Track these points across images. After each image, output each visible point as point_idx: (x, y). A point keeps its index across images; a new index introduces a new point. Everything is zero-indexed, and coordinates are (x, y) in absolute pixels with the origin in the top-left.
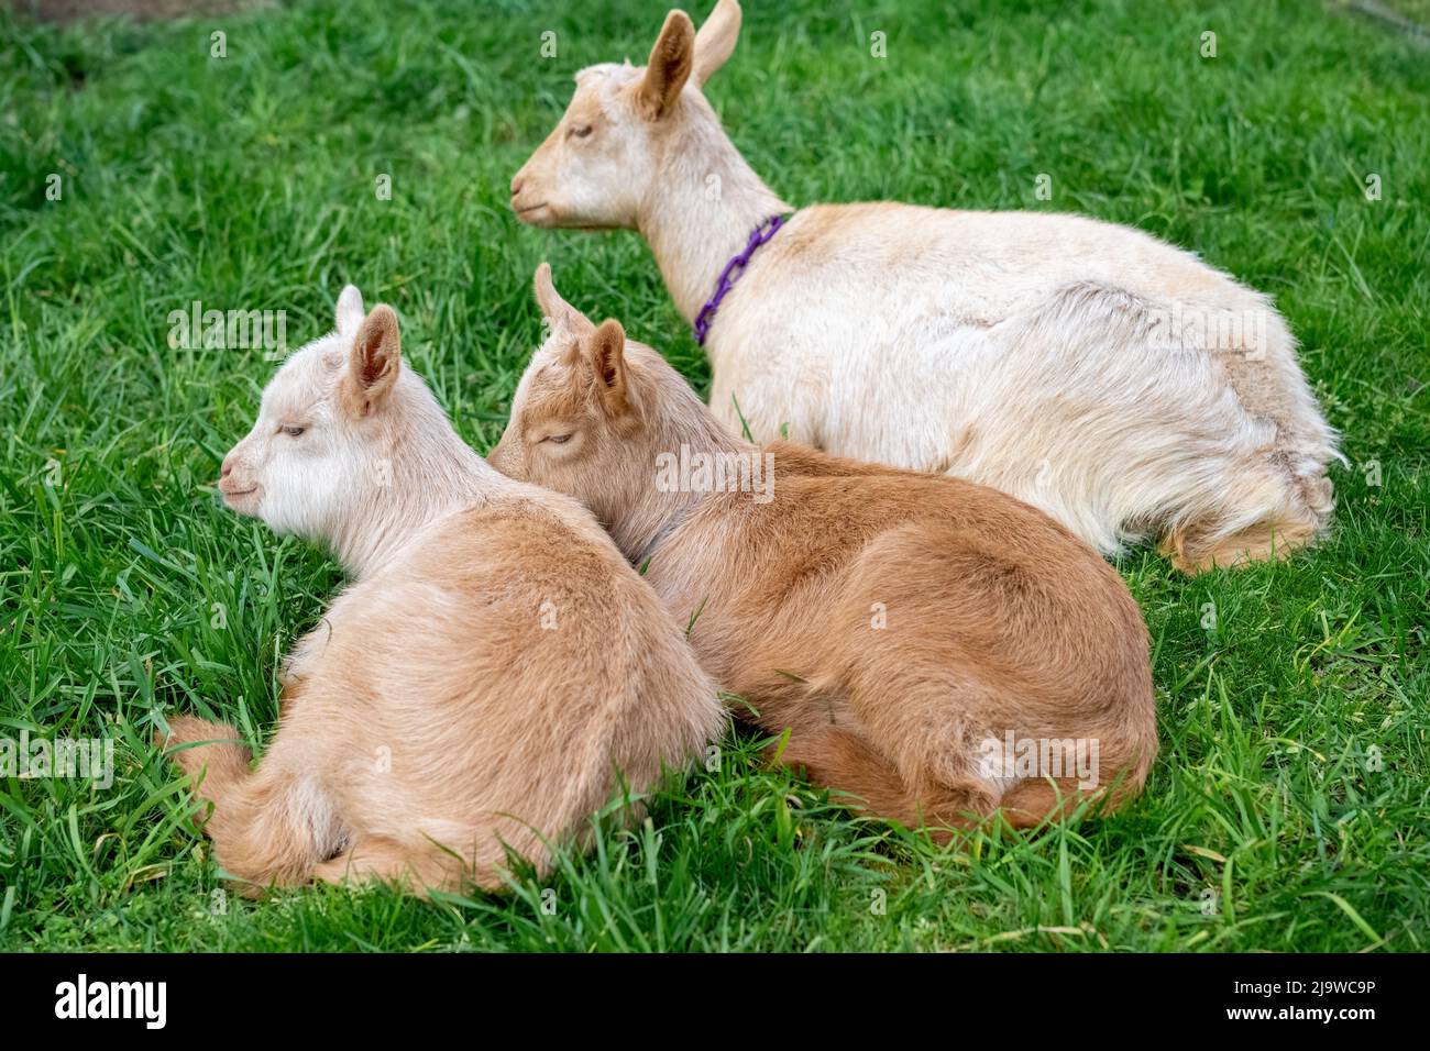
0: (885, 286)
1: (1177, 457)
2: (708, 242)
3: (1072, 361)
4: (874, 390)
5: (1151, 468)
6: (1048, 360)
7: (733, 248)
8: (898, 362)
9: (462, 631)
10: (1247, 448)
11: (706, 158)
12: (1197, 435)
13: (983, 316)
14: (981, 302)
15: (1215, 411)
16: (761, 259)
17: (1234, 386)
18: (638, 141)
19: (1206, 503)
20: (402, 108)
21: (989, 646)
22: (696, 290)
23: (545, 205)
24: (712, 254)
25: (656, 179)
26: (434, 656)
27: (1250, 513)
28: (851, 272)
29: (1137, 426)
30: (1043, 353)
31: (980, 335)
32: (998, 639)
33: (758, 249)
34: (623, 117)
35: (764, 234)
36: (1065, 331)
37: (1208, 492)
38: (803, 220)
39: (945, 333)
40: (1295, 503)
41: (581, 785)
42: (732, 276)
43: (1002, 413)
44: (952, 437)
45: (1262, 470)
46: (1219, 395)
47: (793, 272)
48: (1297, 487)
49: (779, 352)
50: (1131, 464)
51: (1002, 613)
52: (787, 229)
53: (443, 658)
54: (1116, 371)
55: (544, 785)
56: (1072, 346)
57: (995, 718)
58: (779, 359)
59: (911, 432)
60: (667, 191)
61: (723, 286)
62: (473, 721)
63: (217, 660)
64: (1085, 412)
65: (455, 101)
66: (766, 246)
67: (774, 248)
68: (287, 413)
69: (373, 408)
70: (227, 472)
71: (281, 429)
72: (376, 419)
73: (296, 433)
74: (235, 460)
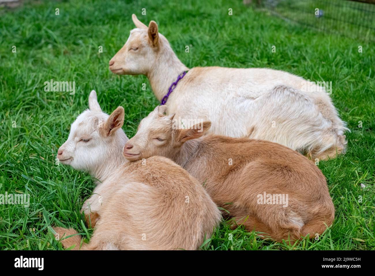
0: (221, 90)
1: (309, 132)
2: (167, 79)
3: (280, 108)
4: (222, 118)
5: (303, 135)
6: (274, 107)
7: (174, 80)
8: (229, 110)
9: (154, 195)
10: (326, 128)
11: (169, 56)
12: (314, 125)
13: (252, 96)
14: (251, 92)
15: (317, 119)
16: (180, 83)
17: (321, 112)
18: (150, 52)
19: (317, 143)
20: (31, 46)
21: (286, 186)
22: (163, 91)
23: (121, 69)
24: (168, 82)
25: (155, 61)
26: (147, 203)
27: (328, 146)
28: (210, 86)
29: (298, 124)
30: (272, 105)
31: (252, 101)
32: (288, 184)
33: (180, 80)
34: (147, 45)
35: (181, 76)
36: (278, 99)
37: (317, 141)
38: (192, 72)
39: (242, 101)
40: (338, 142)
41: (197, 238)
42: (173, 88)
43: (263, 122)
44: (247, 129)
45: (329, 134)
46: (318, 115)
47: (191, 86)
48: (338, 138)
49: (191, 109)
50: (297, 134)
51: (287, 177)
52: (187, 75)
53: (150, 204)
54: (293, 109)
55: (187, 239)
56: (280, 103)
57: (292, 207)
58: (191, 111)
59: (235, 129)
60: (158, 65)
61: (170, 91)
62: (164, 222)
63: (65, 209)
64: (284, 121)
65: (47, 44)
66: (182, 80)
67: (184, 80)
68: (84, 135)
69: (111, 134)
70: (61, 154)
71: (81, 140)
72: (111, 137)
73: (87, 141)
74: (64, 150)
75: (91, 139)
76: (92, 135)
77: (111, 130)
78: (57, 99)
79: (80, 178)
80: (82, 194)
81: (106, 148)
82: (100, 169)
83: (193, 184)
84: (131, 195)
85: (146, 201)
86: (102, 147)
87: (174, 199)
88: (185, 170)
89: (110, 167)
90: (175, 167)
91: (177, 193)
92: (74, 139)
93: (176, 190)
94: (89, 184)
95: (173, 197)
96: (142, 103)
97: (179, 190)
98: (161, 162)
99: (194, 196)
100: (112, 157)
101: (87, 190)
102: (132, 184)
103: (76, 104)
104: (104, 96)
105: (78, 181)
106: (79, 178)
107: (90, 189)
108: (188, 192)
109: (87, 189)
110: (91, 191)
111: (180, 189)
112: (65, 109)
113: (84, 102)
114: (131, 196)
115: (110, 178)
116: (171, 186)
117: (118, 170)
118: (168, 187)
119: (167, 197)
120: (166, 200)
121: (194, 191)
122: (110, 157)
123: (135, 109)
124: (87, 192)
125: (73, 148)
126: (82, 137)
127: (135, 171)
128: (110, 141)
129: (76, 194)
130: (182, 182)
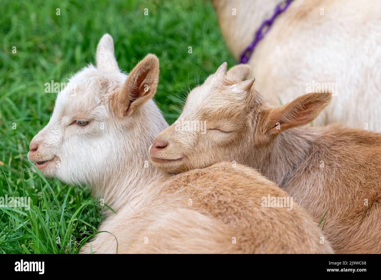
68: (79, 113)
69: (131, 112)
70: (35, 150)
71: (74, 122)
72: (131, 118)
73: (84, 124)
74: (41, 142)
75: (92, 120)
76: (94, 112)
77: (131, 102)
78: (29, 49)
79: (74, 203)
80: (77, 234)
81: (122, 139)
82: (114, 185)
83: (298, 217)
84: (174, 234)
85: (205, 247)
86: (114, 137)
87: (259, 244)
88: (282, 191)
89: (131, 179)
90: (263, 184)
91: (267, 233)
92: (60, 120)
93: (265, 228)
94: (92, 215)
95: (258, 241)
96: (199, 61)
97: (271, 227)
98: (236, 173)
99: (301, 241)
100: (135, 160)
101: (87, 226)
102: (178, 212)
103: (67, 60)
104: (124, 46)
105: (70, 208)
106: (71, 202)
107: (92, 223)
108: (289, 233)
109: (88, 224)
110: (94, 228)
111: (273, 227)
112: (44, 69)
113: (84, 56)
114: (174, 236)
115: (133, 203)
116: (256, 220)
117: (149, 187)
118: (249, 221)
119: (246, 241)
120: (245, 246)
121: (301, 232)
122: (132, 160)
123: (185, 73)
124: (87, 230)
125: (58, 138)
126: (75, 115)
127: (183, 189)
128: (130, 127)
129: (65, 231)
130: (278, 213)
